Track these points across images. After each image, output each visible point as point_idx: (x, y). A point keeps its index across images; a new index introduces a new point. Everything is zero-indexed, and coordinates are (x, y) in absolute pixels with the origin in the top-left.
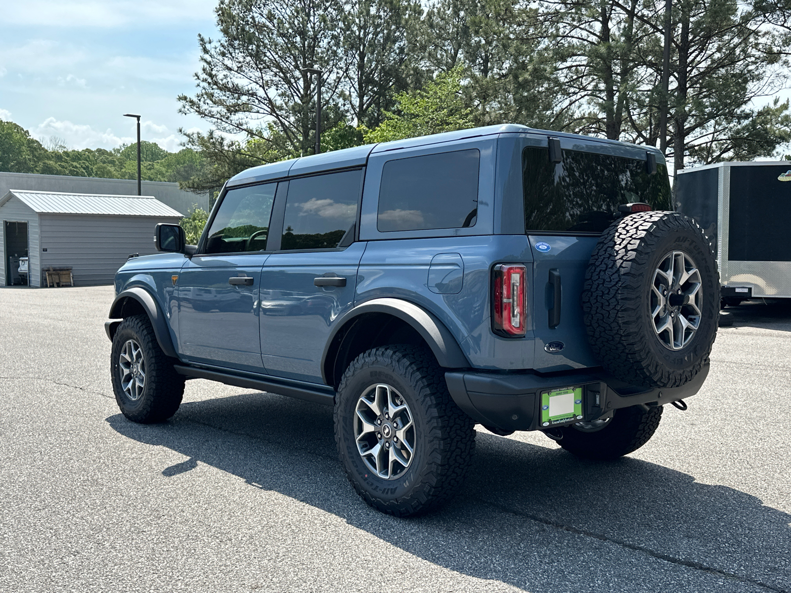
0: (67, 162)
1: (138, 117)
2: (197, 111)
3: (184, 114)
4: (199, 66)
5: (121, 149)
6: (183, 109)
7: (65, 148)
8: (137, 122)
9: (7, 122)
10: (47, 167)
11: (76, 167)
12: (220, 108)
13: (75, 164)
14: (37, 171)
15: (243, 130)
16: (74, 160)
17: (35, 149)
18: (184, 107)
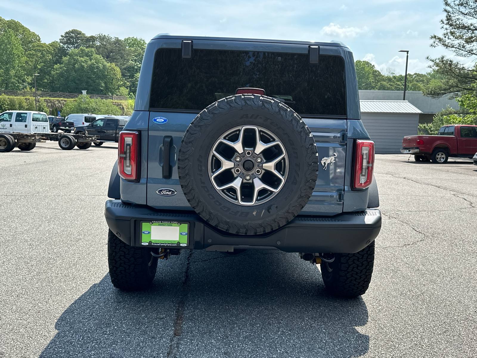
0: (394, 82)
1: (408, 52)
2: (443, 44)
3: (434, 47)
4: (444, 16)
5: (431, 72)
6: (433, 44)
7: (394, 74)
8: (407, 55)
9: (363, 61)
10: (382, 86)
11: (399, 85)
12: (460, 41)
13: (398, 83)
14: (377, 88)
15: (473, 54)
16: (398, 81)
17: (377, 76)
18: (435, 43)
